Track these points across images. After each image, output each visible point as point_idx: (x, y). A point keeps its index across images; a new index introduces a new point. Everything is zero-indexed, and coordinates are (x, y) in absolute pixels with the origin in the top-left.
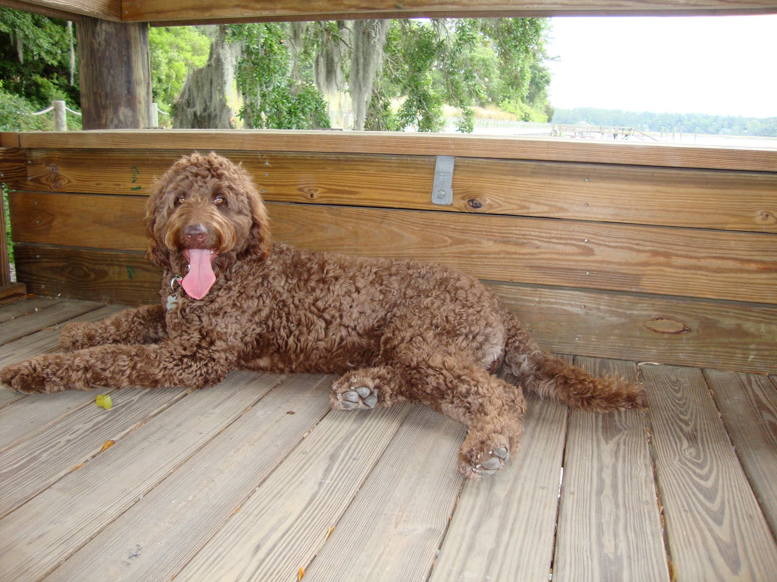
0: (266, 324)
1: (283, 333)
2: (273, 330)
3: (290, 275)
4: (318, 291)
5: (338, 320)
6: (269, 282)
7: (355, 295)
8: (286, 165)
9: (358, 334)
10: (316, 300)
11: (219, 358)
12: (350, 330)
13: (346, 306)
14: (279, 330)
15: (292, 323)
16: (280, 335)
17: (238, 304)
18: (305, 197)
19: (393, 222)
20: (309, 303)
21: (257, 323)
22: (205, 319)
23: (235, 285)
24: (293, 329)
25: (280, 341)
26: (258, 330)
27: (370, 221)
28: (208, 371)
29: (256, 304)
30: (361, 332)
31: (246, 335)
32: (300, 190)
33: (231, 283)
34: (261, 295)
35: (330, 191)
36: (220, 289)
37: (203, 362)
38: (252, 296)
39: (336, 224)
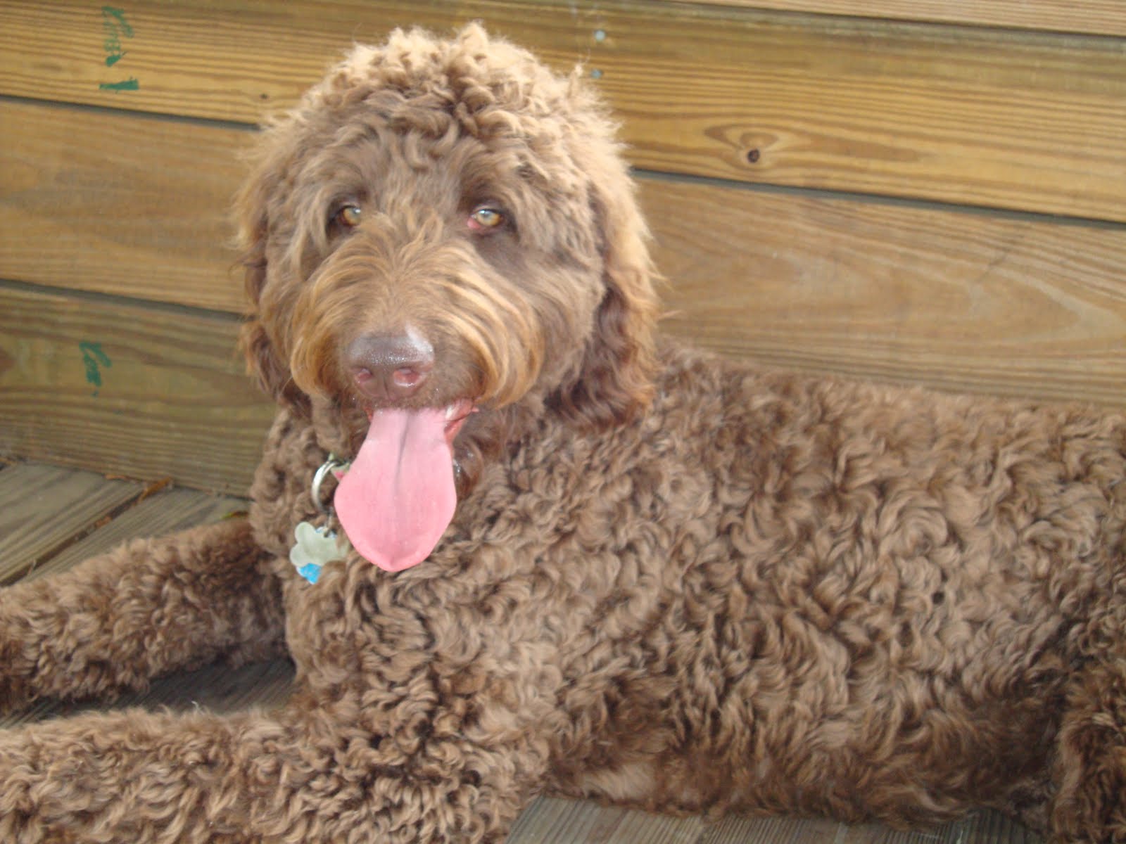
0: (643, 645)
1: (705, 681)
2: (671, 670)
3: (725, 475)
4: (823, 540)
5: (896, 648)
6: (658, 497)
7: (950, 555)
8: (667, 46)
9: (967, 698)
10: (818, 572)
11: (494, 772)
12: (939, 685)
13: (920, 596)
14: (690, 669)
15: (734, 646)
16: (691, 687)
17: (554, 574)
18: (729, 160)
19: (1039, 264)
20: (793, 583)
21: (614, 642)
22: (444, 625)
23: (543, 506)
24: (738, 668)
25: (694, 713)
26: (617, 666)
27: (957, 254)
28: (458, 823)
29: (612, 575)
30: (977, 692)
31: (573, 683)
32: (715, 133)
33: (528, 501)
34: (631, 547)
35: (820, 142)
36: (492, 521)
37: (441, 792)
38: (603, 548)
39: (834, 257)
